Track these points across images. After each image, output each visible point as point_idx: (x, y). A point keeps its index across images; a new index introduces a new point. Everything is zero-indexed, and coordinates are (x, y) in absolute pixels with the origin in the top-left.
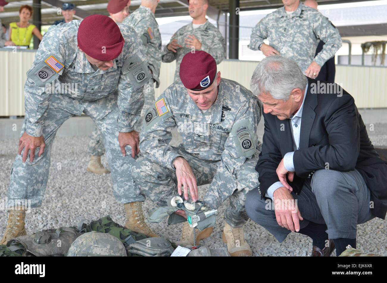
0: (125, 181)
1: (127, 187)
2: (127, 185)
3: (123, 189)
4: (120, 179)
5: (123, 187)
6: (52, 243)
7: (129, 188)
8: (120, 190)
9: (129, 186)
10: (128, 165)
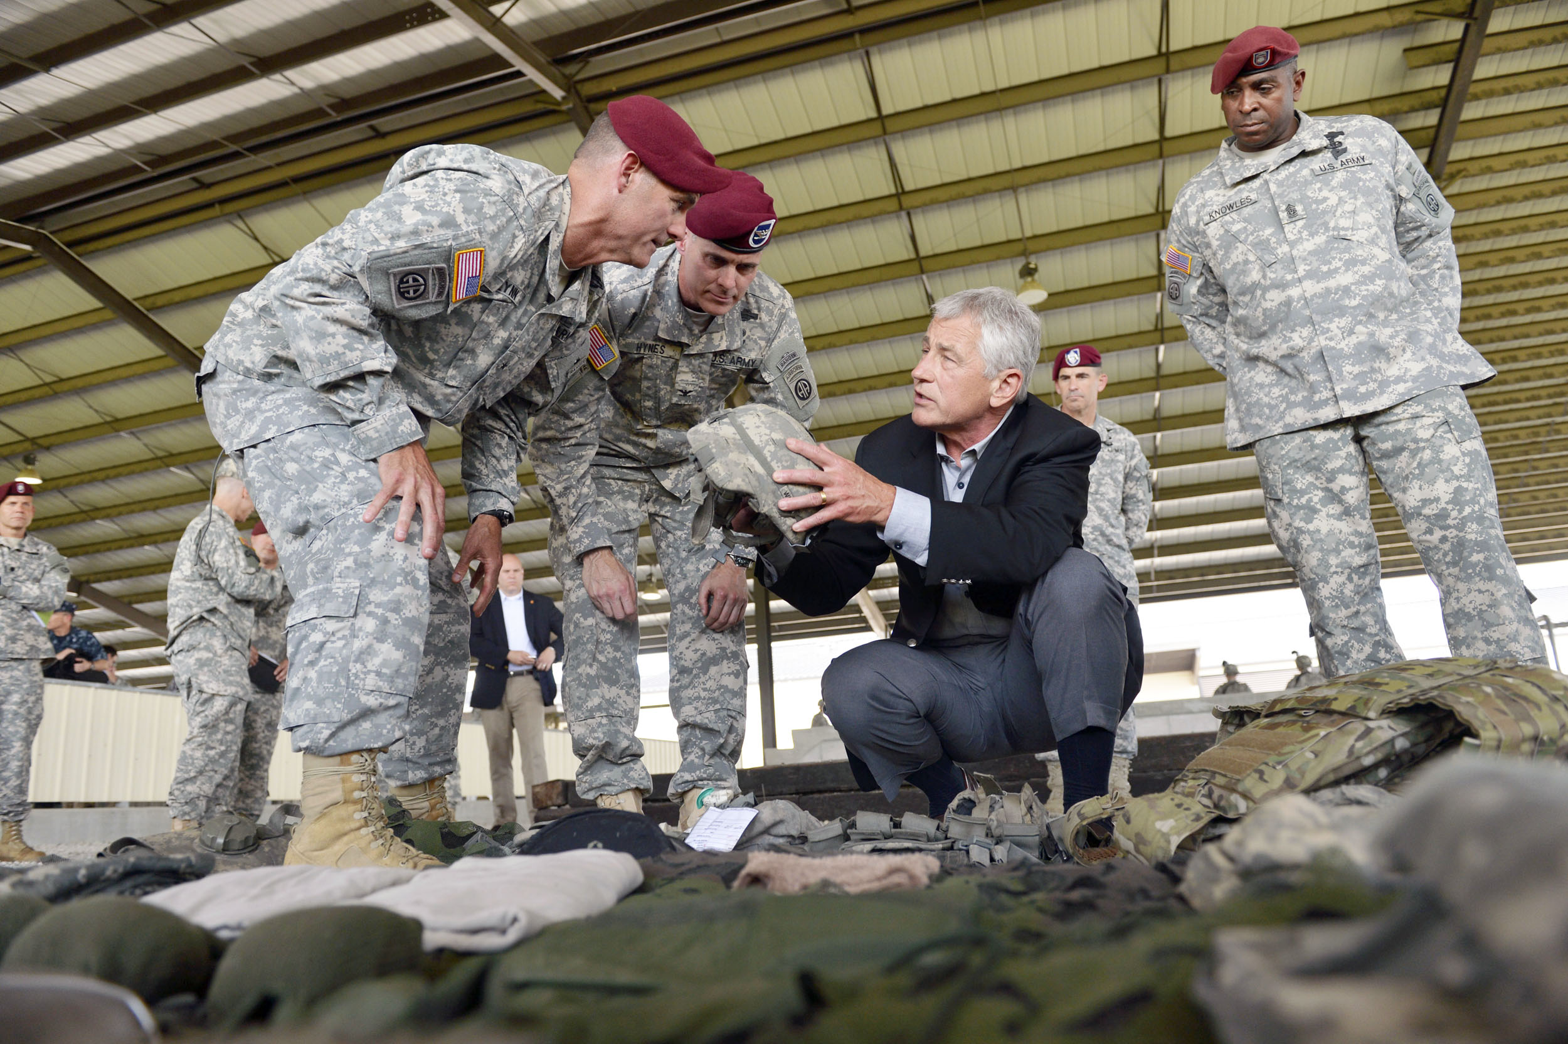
0: (431, 717)
1: (437, 731)
2: (436, 725)
3: (424, 738)
4: (420, 712)
5: (426, 733)
6: (267, 849)
7: (441, 736)
8: (414, 743)
9: (442, 728)
10: (446, 668)
